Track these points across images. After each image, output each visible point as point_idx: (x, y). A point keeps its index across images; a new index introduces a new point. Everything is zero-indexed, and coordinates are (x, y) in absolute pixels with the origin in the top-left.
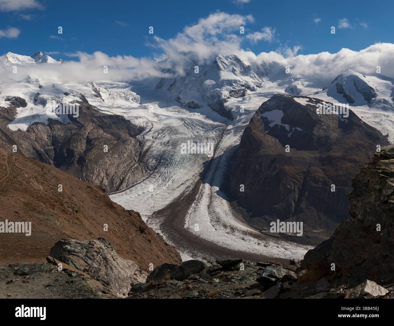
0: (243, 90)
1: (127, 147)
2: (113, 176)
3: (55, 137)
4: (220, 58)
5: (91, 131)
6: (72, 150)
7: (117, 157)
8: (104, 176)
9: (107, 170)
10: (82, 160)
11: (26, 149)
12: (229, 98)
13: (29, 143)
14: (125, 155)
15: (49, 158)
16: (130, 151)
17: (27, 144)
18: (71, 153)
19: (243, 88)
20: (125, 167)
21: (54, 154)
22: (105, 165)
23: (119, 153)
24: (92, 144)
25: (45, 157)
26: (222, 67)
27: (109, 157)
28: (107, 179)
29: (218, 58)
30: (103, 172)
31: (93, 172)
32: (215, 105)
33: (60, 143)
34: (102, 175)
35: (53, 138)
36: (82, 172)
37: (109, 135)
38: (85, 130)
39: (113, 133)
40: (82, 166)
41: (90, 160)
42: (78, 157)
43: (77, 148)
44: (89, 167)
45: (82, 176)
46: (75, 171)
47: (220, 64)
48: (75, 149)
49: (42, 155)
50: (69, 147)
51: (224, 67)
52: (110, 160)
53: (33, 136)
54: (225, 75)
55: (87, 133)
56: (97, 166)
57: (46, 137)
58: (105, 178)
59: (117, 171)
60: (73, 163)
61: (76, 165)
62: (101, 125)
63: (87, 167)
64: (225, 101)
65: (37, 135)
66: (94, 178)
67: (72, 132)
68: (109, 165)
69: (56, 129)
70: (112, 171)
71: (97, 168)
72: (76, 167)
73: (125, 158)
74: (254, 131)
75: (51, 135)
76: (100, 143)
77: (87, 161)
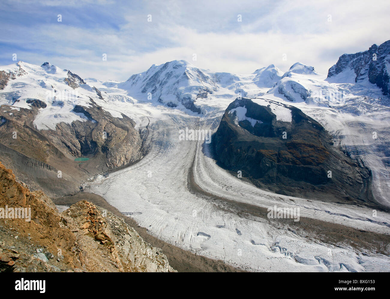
0: (206, 93)
1: (135, 137)
2: (131, 159)
3: (78, 132)
4: (188, 71)
5: (106, 126)
6: (95, 142)
7: (130, 145)
8: (124, 160)
9: (125, 155)
10: (105, 149)
11: (57, 143)
12: (196, 99)
13: (58, 138)
14: (135, 143)
15: (77, 149)
16: (137, 140)
17: (56, 139)
18: (94, 144)
19: (206, 92)
20: (138, 152)
21: (80, 145)
22: (123, 151)
23: (131, 142)
24: (110, 136)
25: (73, 148)
26: (189, 77)
27: (125, 146)
28: (127, 162)
29: (186, 70)
30: (123, 157)
31: (116, 158)
32: (188, 104)
33: (84, 137)
34: (123, 159)
35: (76, 133)
36: (108, 158)
37: (120, 129)
38: (100, 125)
39: (123, 127)
40: (107, 154)
41: (112, 149)
42: (101, 147)
43: (98, 140)
44: (112, 154)
45: (108, 161)
46: (102, 158)
47: (188, 75)
48: (98, 141)
49: (71, 147)
50: (92, 140)
51: (191, 77)
52: (126, 148)
53: (59, 132)
54: (192, 83)
55: (103, 128)
56: (118, 153)
57: (70, 132)
58: (125, 161)
59: (133, 155)
60: (98, 151)
61: (102, 153)
62: (111, 121)
63: (111, 154)
64: (194, 101)
65: (62, 131)
66: (117, 162)
67: (91, 127)
68: (126, 151)
69: (77, 126)
70: (129, 156)
71: (118, 155)
72: (102, 155)
73: (136, 145)
74: (229, 124)
75: (74, 130)
76: (116, 135)
77: (110, 149)
